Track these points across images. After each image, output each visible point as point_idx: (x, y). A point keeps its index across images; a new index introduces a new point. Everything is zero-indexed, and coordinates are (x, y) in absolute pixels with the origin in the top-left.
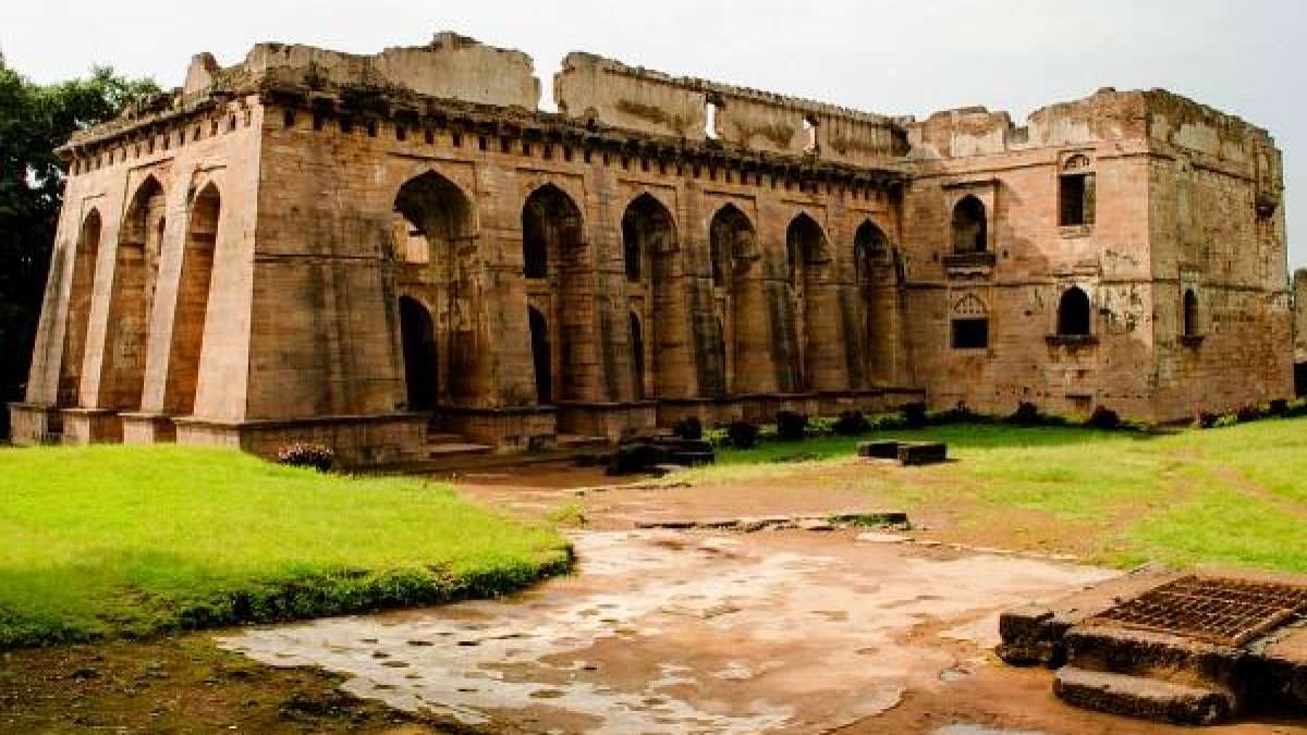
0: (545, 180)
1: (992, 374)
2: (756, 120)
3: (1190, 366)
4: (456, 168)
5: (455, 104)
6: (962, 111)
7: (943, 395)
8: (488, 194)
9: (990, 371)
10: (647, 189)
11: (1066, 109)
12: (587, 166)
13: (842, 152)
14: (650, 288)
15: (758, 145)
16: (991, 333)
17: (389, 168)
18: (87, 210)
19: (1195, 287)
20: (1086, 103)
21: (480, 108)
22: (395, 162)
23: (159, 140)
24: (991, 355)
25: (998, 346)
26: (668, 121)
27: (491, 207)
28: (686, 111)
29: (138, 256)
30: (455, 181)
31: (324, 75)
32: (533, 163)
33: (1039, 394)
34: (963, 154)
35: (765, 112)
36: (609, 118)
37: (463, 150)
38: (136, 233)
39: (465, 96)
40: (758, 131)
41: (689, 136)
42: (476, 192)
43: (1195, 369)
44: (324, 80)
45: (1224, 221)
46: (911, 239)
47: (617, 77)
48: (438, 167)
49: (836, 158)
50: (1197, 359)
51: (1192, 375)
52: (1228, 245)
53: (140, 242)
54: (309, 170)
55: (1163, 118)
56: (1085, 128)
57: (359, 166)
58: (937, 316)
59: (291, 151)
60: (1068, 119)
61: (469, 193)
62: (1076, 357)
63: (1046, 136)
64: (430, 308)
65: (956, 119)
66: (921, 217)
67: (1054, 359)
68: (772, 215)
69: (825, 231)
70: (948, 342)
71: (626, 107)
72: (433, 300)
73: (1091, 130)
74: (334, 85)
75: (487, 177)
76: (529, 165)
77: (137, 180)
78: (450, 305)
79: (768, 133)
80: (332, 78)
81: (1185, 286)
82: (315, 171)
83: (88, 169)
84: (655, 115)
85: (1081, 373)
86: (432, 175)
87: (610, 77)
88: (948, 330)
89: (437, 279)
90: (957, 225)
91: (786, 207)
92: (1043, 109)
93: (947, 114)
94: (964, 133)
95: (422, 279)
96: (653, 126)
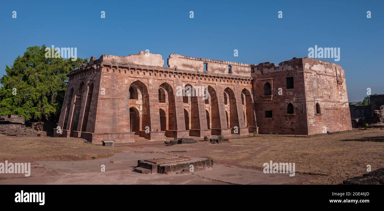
0: (164, 81)
1: (273, 124)
2: (216, 67)
3: (318, 121)
4: (143, 79)
5: (144, 66)
6: (265, 63)
7: (263, 128)
8: (151, 85)
9: (273, 123)
10: (189, 83)
11: (286, 63)
12: (175, 78)
13: (238, 73)
14: (191, 104)
15: (217, 72)
16: (273, 114)
17: (129, 80)
18: (71, 88)
19: (319, 102)
20: (291, 61)
21: (149, 66)
22: (130, 78)
23: (84, 74)
24: (273, 119)
25: (275, 117)
26: (194, 68)
27: (151, 88)
28: (198, 66)
29: (80, 98)
30: (143, 82)
31: (115, 61)
32: (161, 78)
33: (284, 128)
34: (266, 73)
35: (218, 65)
36: (180, 68)
37: (145, 76)
38: (79, 93)
39: (146, 64)
40: (217, 69)
41: (199, 71)
42: (148, 85)
43: (320, 122)
44: (115, 62)
45: (327, 87)
46: (256, 92)
47: (182, 59)
48: (139, 79)
49: (237, 74)
50: (320, 119)
51: (319, 123)
52: (329, 92)
53: (80, 95)
54: (111, 81)
55: (308, 64)
56: (290, 66)
57: (122, 80)
58: (262, 110)
59: (107, 77)
60: (287, 65)
61: (146, 85)
62: (291, 119)
63: (283, 68)
64: (138, 109)
65: (264, 65)
66: (258, 87)
67: (287, 120)
68: (220, 88)
69: (234, 91)
70: (264, 116)
71: (184, 65)
72: (139, 108)
73: (292, 67)
74: (117, 63)
75: (151, 81)
76: (161, 79)
77: (80, 82)
78: (143, 109)
79: (219, 69)
80: (117, 61)
81: (316, 102)
82: (112, 81)
83: (72, 79)
84: (191, 67)
85: (292, 123)
86: (138, 81)
87: (180, 59)
88: (264, 113)
89: (140, 103)
90: (265, 89)
91: (224, 86)
92: (282, 62)
93: (262, 64)
94: (266, 68)
95: (136, 103)
96: (191, 69)
